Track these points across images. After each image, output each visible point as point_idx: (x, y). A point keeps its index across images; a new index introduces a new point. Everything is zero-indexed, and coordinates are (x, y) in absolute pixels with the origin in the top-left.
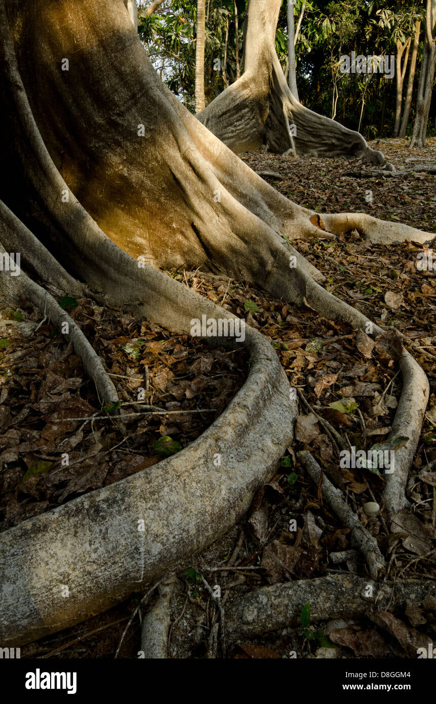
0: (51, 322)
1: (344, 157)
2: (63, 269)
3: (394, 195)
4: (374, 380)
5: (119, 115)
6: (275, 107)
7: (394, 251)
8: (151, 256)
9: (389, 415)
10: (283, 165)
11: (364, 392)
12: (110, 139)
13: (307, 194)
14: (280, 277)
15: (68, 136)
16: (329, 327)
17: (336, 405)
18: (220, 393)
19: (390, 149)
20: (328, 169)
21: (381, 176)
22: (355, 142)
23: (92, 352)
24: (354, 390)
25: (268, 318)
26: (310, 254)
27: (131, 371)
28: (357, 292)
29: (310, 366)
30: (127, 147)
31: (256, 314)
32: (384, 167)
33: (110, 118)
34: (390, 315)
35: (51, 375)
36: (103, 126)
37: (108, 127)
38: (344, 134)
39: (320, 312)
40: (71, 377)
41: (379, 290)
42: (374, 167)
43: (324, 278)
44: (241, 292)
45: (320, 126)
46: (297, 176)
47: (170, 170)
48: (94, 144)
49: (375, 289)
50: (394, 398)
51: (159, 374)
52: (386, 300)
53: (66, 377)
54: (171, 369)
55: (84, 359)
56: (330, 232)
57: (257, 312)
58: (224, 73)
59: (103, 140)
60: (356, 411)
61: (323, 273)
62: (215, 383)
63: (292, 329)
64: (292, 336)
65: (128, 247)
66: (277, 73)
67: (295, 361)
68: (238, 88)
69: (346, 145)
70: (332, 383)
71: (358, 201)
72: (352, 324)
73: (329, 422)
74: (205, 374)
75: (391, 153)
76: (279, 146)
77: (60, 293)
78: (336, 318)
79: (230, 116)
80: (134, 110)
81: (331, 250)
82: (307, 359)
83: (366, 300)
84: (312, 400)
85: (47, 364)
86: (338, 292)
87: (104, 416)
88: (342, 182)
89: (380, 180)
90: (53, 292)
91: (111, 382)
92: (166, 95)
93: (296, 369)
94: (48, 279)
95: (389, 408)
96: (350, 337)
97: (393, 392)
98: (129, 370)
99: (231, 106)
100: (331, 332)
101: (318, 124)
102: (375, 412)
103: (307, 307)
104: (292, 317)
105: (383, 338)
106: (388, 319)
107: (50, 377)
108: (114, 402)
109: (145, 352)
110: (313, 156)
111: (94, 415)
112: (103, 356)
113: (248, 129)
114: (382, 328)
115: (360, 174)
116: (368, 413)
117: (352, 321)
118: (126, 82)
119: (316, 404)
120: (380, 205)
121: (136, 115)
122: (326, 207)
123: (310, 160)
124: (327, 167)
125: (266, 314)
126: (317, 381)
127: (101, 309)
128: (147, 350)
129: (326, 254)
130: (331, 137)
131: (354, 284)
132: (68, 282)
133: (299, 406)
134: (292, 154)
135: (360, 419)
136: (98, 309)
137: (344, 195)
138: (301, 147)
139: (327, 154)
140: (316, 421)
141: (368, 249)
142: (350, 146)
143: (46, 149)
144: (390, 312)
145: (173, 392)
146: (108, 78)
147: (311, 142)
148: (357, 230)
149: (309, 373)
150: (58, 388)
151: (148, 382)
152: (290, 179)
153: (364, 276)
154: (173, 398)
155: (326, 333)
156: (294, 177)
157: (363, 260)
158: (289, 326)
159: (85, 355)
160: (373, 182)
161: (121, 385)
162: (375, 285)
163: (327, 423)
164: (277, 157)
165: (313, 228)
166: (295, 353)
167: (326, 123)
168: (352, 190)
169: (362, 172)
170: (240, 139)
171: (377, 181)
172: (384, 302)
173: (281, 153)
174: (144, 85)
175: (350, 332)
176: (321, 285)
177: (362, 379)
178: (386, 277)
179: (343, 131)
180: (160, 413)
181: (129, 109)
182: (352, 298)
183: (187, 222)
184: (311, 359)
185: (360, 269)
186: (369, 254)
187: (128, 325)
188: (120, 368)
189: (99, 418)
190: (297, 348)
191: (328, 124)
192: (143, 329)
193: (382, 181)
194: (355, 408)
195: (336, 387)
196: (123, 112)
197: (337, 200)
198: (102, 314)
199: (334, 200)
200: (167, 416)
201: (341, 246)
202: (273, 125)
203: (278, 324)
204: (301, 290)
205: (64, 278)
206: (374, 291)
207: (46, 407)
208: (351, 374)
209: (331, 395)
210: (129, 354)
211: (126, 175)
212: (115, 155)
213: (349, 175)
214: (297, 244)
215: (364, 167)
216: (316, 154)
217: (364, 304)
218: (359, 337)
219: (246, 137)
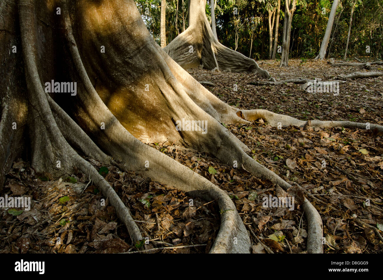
0: (94, 184)
1: (246, 72)
2: (98, 148)
3: (278, 96)
4: (290, 218)
5: (130, 58)
6: (206, 45)
7: (285, 132)
8: (147, 136)
9: (304, 242)
10: (213, 77)
11: (287, 227)
12: (124, 71)
13: (230, 95)
14: (226, 151)
15: (99, 69)
16: (259, 184)
17: (272, 237)
18: (204, 231)
19: (270, 67)
20: (239, 80)
21: (269, 85)
22: (252, 64)
23: (123, 205)
24: (281, 226)
25: (222, 177)
26: (239, 135)
27: (147, 217)
28: (269, 159)
29: (253, 210)
30: (134, 75)
31: (216, 175)
32: (270, 79)
33: (125, 60)
34: (291, 174)
35: (98, 221)
36: (120, 64)
37: (123, 64)
38: (245, 60)
39: (251, 172)
40: (110, 221)
41: (282, 157)
42: (264, 79)
43: (249, 150)
44: (204, 160)
45: (232, 56)
46: (222, 84)
47: (159, 89)
48: (115, 74)
49: (279, 157)
50: (305, 230)
51: (164, 218)
52: (287, 164)
53: (107, 221)
54: (171, 214)
55: (117, 209)
56: (247, 120)
57: (216, 174)
58: (176, 25)
59: (120, 72)
60: (284, 240)
61: (249, 147)
62: (199, 224)
63: (238, 185)
64: (239, 190)
65: (134, 131)
66: (207, 27)
67: (244, 206)
68: (186, 34)
69: (246, 66)
70: (268, 221)
71: (259, 100)
72: (272, 180)
73: (270, 248)
74: (192, 218)
75: (271, 70)
76: (210, 66)
77: (97, 163)
78: (262, 177)
79: (182, 49)
80: (138, 56)
81: (250, 132)
82: (250, 205)
83: (276, 164)
84: (257, 233)
85: (94, 212)
86: (259, 159)
87: (136, 251)
88: (248, 88)
89: (268, 87)
90: (93, 163)
91: (137, 226)
92: (156, 48)
93: (244, 212)
94: (89, 154)
95: (303, 238)
96: (272, 189)
97: (303, 226)
98: (146, 216)
99: (182, 44)
100: (260, 186)
101: (232, 54)
102: (296, 241)
103: (244, 170)
104: (237, 177)
105: (291, 190)
106: (290, 176)
107: (98, 222)
108: (140, 240)
109: (154, 203)
110: (228, 71)
111: (130, 250)
112: (128, 207)
113: (192, 56)
114: (288, 183)
115: (257, 83)
116: (291, 241)
117: (271, 179)
118: (134, 41)
119: (260, 236)
120: (272, 103)
121: (140, 58)
122: (242, 104)
123: (227, 74)
124: (238, 78)
125: (222, 175)
126: (259, 220)
127: (124, 174)
128: (155, 202)
129: (248, 135)
130: (238, 61)
131: (267, 154)
132: (101, 156)
133: (250, 237)
134: (217, 70)
135: (288, 245)
136: (122, 174)
137: (251, 96)
138: (221, 66)
139: (236, 70)
140: (263, 248)
141: (270, 131)
142: (249, 66)
143: (88, 78)
144: (290, 172)
145: (175, 231)
146: (124, 39)
147: (227, 64)
148: (262, 119)
149: (253, 214)
150: (103, 230)
151: (159, 225)
152: (218, 86)
153: (272, 148)
154: (176, 236)
155: (257, 187)
156: (221, 85)
157: (268, 137)
158: (236, 183)
159: (118, 207)
160: (265, 88)
161: (142, 227)
162: (279, 154)
163: (269, 249)
164: (209, 72)
165: (239, 118)
166: (242, 201)
167: (235, 54)
168: (254, 93)
169: (258, 82)
170: (187, 61)
171: (267, 88)
172: (286, 165)
173: (211, 70)
174: (144, 42)
175: (271, 187)
176: (249, 155)
177: (284, 218)
178: (283, 148)
179: (245, 58)
180: (171, 248)
181: (135, 55)
182: (268, 163)
183: (169, 117)
184: (252, 205)
185: (268, 144)
186: (271, 133)
187: (140, 183)
188: (140, 214)
189: (132, 252)
190: (243, 198)
191: (236, 54)
192: (151, 187)
193: (270, 88)
194: (284, 238)
195: (270, 224)
196: (132, 57)
197: (247, 99)
198: (124, 178)
199: (246, 100)
200: (175, 250)
201: (255, 129)
202: (205, 54)
203: (229, 181)
204: (239, 159)
205: (99, 153)
206: (279, 158)
207: (98, 245)
208: (277, 215)
209: (267, 229)
210: (144, 205)
211: (133, 91)
212: (127, 80)
213: (251, 84)
214: (230, 128)
215: (258, 79)
216: (230, 70)
217: (275, 166)
218: (277, 190)
219: (191, 61)
